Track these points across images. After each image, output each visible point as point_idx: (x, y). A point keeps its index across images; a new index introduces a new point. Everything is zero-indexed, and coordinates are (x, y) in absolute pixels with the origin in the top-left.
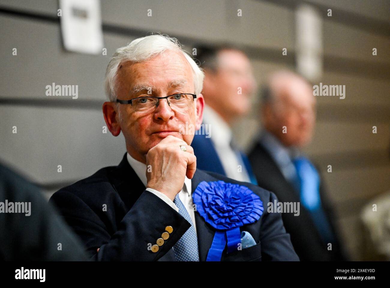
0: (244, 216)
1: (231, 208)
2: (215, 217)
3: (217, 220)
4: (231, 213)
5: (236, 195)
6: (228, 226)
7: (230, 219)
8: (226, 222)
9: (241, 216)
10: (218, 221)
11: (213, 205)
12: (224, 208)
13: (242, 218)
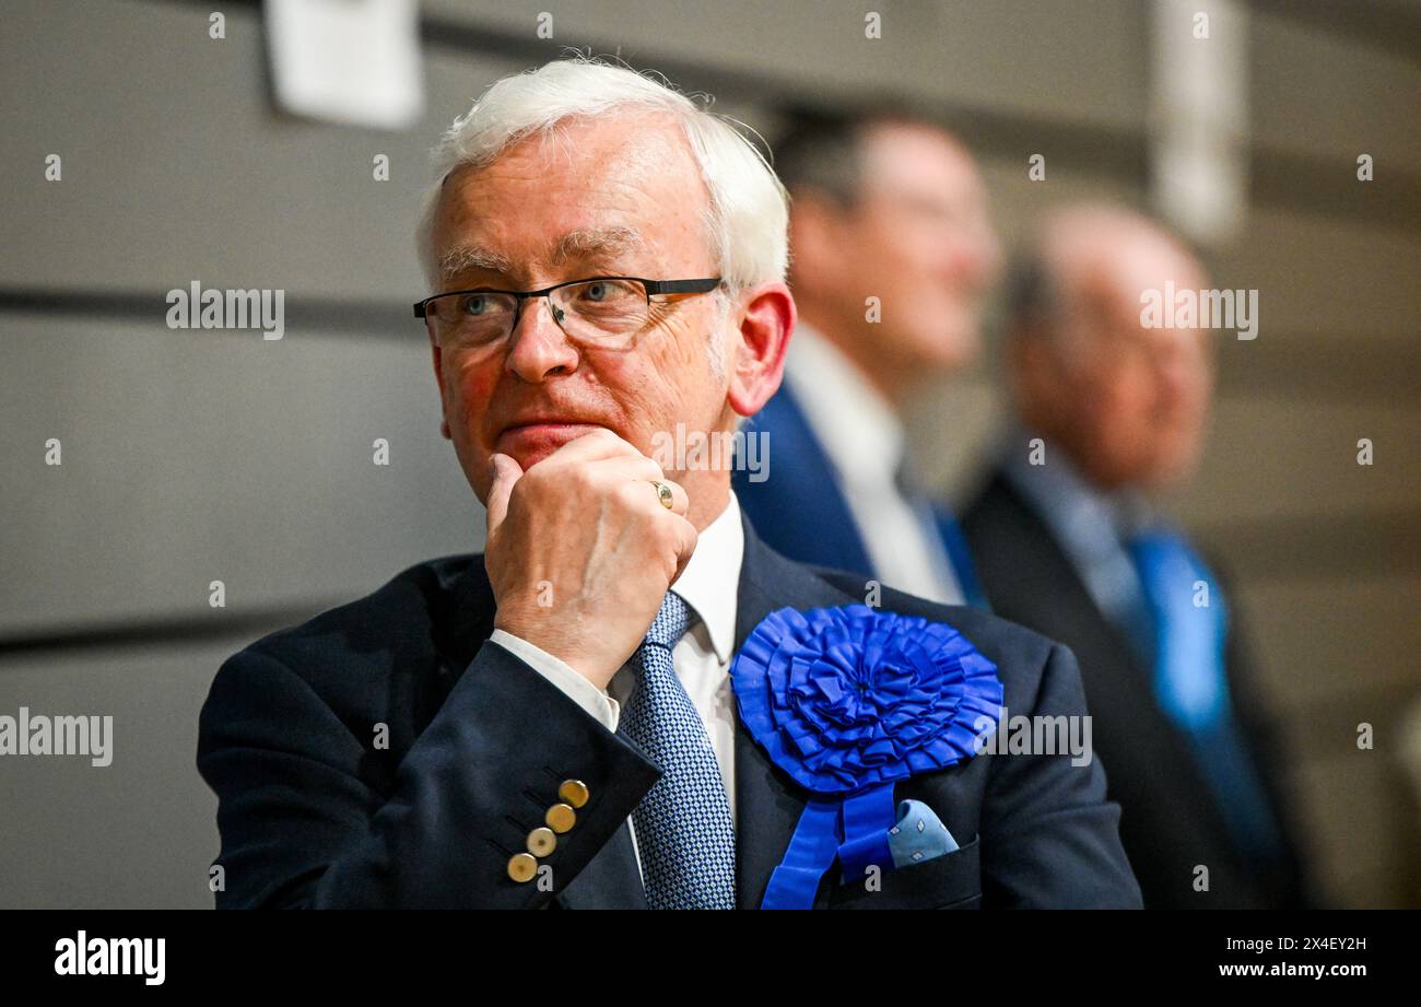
0: (918, 739)
1: (873, 711)
2: (809, 744)
3: (817, 757)
4: (872, 729)
5: (900, 658)
6: (852, 779)
7: (861, 751)
8: (847, 765)
9: (904, 742)
10: (820, 761)
11: (804, 698)
12: (846, 710)
13: (908, 748)
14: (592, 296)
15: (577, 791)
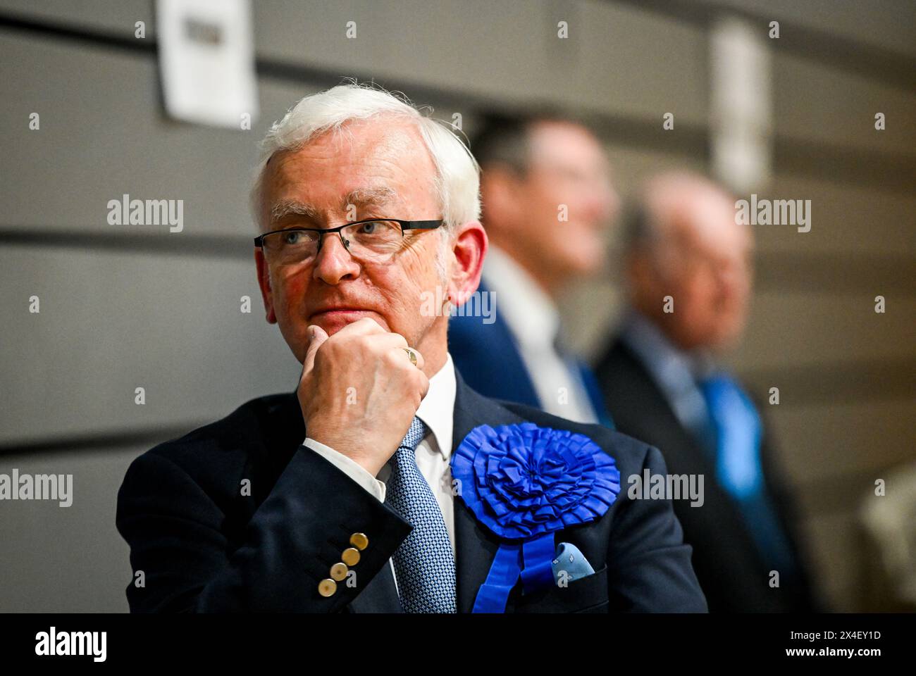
0: (568, 505)
1: (539, 488)
2: (500, 509)
3: (505, 517)
4: (539, 499)
5: (555, 455)
6: (529, 531)
7: (533, 514)
8: (525, 522)
9: (560, 507)
10: (507, 519)
11: (497, 481)
12: (523, 488)
13: (563, 511)
14: (366, 231)
15: (361, 540)
